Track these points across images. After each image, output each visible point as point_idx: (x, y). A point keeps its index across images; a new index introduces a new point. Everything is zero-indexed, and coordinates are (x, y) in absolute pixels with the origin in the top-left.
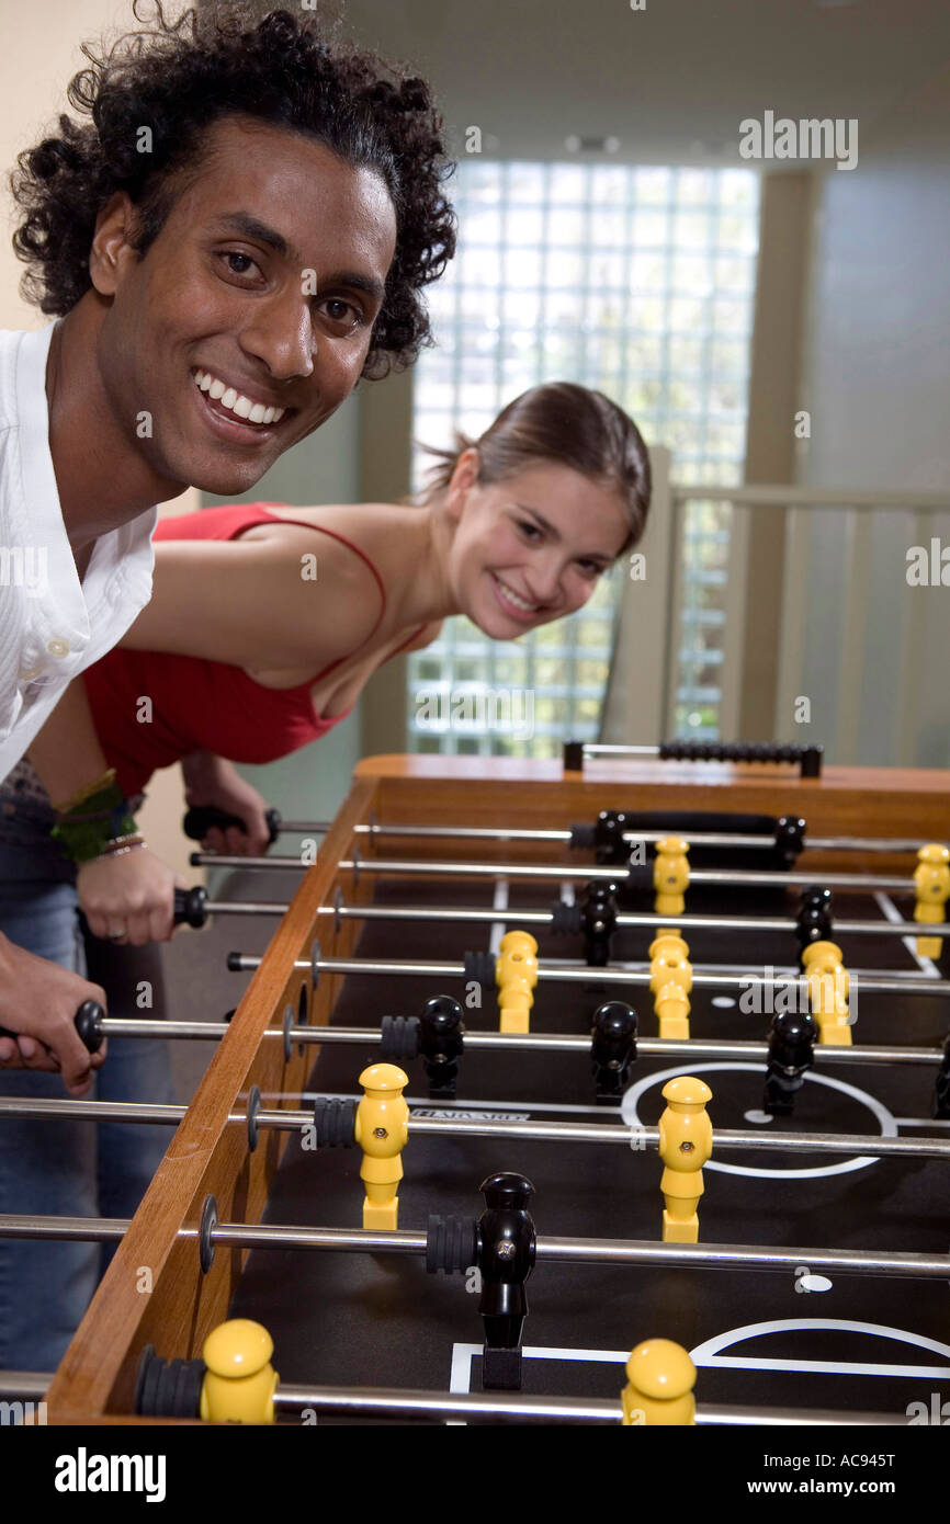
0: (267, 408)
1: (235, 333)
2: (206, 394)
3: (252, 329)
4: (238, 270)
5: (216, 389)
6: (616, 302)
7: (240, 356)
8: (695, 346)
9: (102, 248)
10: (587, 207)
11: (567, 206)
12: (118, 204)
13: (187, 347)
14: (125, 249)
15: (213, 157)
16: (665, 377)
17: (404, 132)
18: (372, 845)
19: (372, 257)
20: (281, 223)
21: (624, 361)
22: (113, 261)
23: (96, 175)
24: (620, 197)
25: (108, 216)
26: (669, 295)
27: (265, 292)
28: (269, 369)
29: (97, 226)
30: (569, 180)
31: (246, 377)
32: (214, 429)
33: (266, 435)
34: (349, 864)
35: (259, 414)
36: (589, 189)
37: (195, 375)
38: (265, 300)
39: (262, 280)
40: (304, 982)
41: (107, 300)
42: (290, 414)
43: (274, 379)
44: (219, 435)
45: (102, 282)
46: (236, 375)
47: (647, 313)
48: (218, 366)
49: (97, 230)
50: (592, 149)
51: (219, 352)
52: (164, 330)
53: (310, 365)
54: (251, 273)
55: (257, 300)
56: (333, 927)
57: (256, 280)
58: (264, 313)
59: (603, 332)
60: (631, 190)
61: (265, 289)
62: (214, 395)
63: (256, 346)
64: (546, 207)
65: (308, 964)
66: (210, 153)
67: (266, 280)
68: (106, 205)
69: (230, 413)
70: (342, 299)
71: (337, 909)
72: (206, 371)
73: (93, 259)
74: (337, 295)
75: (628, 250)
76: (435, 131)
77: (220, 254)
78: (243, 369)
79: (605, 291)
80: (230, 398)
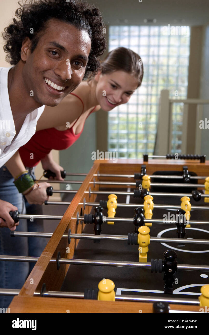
0: (61, 87)
1: (53, 69)
2: (47, 83)
3: (57, 69)
4: (54, 55)
5: (49, 82)
6: (156, 59)
7: (54, 75)
8: (175, 69)
9: (23, 50)
10: (149, 36)
11: (144, 36)
12: (27, 40)
13: (42, 73)
14: (29, 50)
15: (48, 29)
16: (168, 76)
17: (93, 21)
18: (98, 179)
19: (85, 51)
20: (63, 43)
21: (158, 73)
22: (26, 53)
23: (22, 33)
24: (157, 33)
25: (25, 42)
26: (168, 57)
27: (60, 60)
28: (61, 78)
29: (22, 45)
30: (145, 30)
31: (56, 80)
32: (49, 92)
33: (61, 92)
34: (92, 183)
35: (59, 88)
36: (149, 32)
37: (44, 79)
38: (60, 62)
39: (59, 57)
40: (82, 207)
41: (24, 62)
42: (67, 88)
43: (62, 80)
44: (51, 93)
45: (23, 58)
46: (54, 79)
47: (164, 61)
48: (50, 77)
49: (22, 46)
50: (150, 23)
51: (49, 74)
52: (37, 69)
53: (71, 77)
54: (57, 55)
55: (59, 62)
56: (89, 196)
57: (58, 57)
58: (60, 65)
59: (153, 66)
60: (159, 32)
61: (60, 59)
62: (49, 84)
63: (58, 72)
64: (139, 36)
65: (83, 204)
66: (47, 28)
67: (61, 57)
68: (24, 40)
69: (52, 88)
70: (78, 61)
71: (90, 192)
72: (47, 78)
73: (21, 53)
74: (77, 60)
75: (159, 46)
76: (100, 21)
77: (50, 51)
78: (55, 78)
79: (153, 56)
80: (52, 85)
